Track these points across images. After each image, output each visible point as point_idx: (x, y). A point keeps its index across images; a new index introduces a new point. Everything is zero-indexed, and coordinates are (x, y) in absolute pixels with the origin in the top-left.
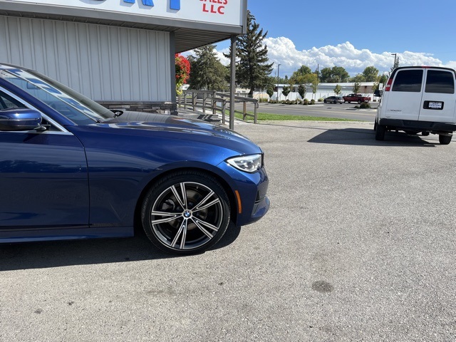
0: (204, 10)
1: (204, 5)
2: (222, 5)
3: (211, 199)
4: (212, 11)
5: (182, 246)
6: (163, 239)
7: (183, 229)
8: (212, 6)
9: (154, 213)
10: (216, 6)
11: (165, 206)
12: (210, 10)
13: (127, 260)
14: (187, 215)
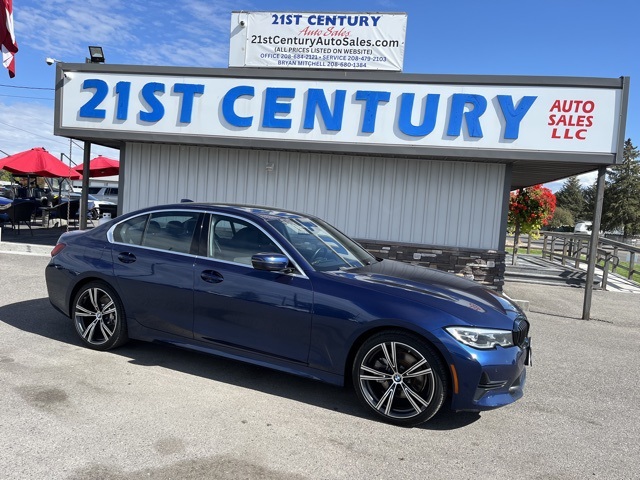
0: (554, 136)
1: (555, 130)
2: (584, 128)
3: (421, 368)
4: (566, 136)
5: (387, 412)
6: (369, 399)
7: (390, 393)
8: (567, 131)
9: (363, 368)
10: (573, 131)
11: (378, 364)
12: (563, 136)
13: (336, 409)
14: (397, 379)
